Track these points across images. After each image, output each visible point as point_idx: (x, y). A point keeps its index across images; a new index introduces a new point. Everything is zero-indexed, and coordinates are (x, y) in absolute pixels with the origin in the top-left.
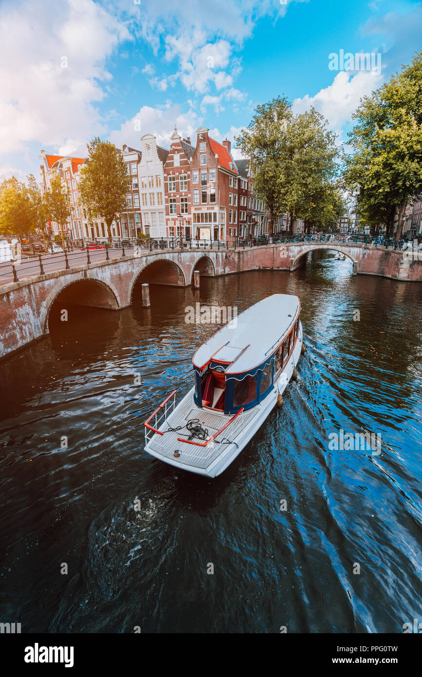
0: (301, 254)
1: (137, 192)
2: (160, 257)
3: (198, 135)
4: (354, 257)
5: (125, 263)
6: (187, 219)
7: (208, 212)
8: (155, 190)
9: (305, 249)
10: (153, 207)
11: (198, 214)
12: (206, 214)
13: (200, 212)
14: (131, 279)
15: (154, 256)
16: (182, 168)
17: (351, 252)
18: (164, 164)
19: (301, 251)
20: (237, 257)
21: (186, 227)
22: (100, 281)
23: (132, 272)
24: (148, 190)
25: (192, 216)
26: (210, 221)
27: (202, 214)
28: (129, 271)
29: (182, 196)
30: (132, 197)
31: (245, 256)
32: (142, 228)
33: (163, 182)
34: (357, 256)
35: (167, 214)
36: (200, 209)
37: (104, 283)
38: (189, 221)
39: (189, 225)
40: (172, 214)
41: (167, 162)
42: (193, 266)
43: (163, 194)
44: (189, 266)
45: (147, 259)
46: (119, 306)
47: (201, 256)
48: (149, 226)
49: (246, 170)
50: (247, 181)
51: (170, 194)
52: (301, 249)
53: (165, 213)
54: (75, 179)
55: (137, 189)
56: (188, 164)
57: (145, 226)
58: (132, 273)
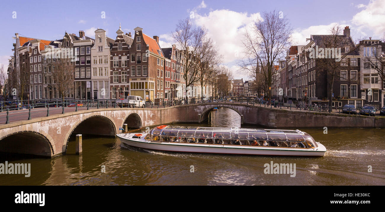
0: (205, 111)
1: (90, 66)
2: (95, 114)
3: (135, 31)
4: (241, 112)
5: (64, 119)
6: (126, 86)
7: (142, 81)
8: (103, 65)
9: (208, 107)
10: (101, 77)
11: (134, 83)
12: (140, 83)
13: (136, 81)
14: (68, 131)
15: (90, 113)
16: (124, 52)
17: (239, 109)
18: (110, 49)
19: (205, 108)
20: (159, 113)
21: (125, 92)
22: (38, 133)
23: (69, 125)
24: (98, 66)
25: (130, 84)
26: (143, 88)
27: (137, 83)
28: (67, 125)
29: (123, 70)
30: (85, 70)
31: (166, 112)
32: (91, 92)
33: (109, 60)
34: (242, 111)
35: (112, 82)
36: (136, 79)
37: (41, 135)
38: (127, 88)
39: (127, 90)
40: (115, 82)
41: (113, 47)
42: (124, 120)
43: (109, 68)
44: (121, 120)
45: (84, 116)
46: (53, 153)
47: (131, 113)
48: (97, 90)
49: (170, 55)
50: (170, 62)
51: (114, 68)
52: (205, 107)
53: (109, 82)
54: (41, 55)
55: (90, 64)
56: (128, 49)
57: (94, 91)
58: (69, 127)
